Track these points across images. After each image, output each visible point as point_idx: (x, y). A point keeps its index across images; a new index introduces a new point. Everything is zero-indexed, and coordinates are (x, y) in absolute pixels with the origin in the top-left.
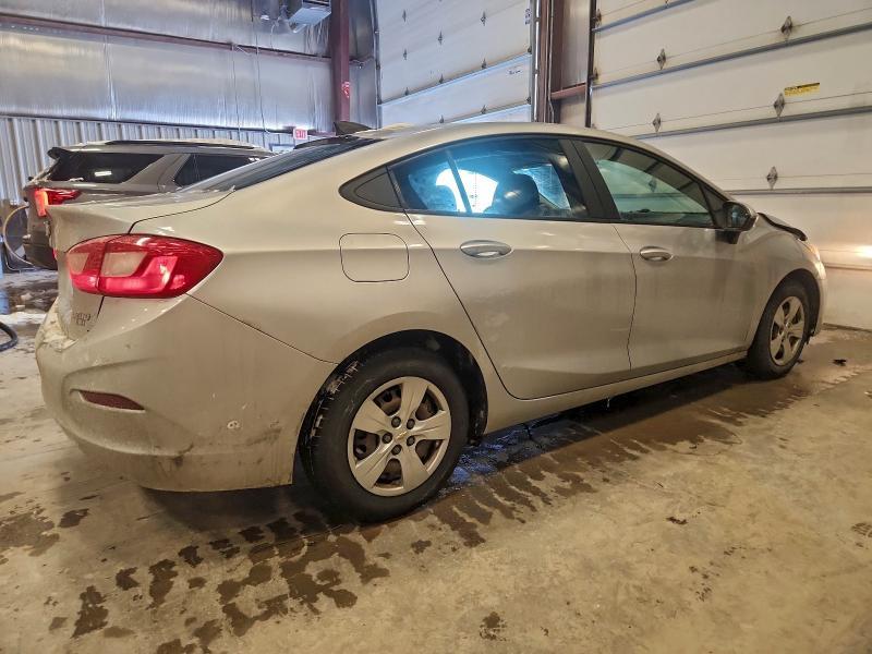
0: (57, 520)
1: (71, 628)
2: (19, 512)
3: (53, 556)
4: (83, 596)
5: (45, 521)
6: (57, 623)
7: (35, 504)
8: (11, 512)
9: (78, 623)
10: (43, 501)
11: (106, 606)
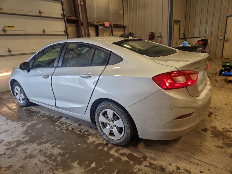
0: (209, 132)
1: (214, 114)
2: (217, 139)
3: (213, 125)
4: (211, 116)
5: (212, 133)
6: (216, 115)
7: (212, 140)
8: (219, 140)
9: (213, 114)
10: (210, 139)
11: (208, 114)
